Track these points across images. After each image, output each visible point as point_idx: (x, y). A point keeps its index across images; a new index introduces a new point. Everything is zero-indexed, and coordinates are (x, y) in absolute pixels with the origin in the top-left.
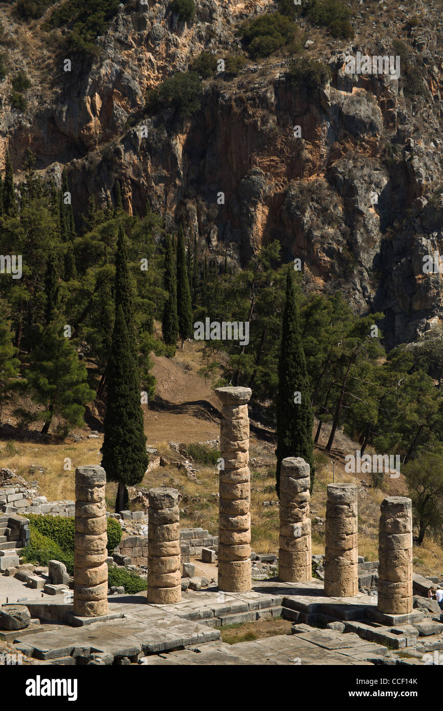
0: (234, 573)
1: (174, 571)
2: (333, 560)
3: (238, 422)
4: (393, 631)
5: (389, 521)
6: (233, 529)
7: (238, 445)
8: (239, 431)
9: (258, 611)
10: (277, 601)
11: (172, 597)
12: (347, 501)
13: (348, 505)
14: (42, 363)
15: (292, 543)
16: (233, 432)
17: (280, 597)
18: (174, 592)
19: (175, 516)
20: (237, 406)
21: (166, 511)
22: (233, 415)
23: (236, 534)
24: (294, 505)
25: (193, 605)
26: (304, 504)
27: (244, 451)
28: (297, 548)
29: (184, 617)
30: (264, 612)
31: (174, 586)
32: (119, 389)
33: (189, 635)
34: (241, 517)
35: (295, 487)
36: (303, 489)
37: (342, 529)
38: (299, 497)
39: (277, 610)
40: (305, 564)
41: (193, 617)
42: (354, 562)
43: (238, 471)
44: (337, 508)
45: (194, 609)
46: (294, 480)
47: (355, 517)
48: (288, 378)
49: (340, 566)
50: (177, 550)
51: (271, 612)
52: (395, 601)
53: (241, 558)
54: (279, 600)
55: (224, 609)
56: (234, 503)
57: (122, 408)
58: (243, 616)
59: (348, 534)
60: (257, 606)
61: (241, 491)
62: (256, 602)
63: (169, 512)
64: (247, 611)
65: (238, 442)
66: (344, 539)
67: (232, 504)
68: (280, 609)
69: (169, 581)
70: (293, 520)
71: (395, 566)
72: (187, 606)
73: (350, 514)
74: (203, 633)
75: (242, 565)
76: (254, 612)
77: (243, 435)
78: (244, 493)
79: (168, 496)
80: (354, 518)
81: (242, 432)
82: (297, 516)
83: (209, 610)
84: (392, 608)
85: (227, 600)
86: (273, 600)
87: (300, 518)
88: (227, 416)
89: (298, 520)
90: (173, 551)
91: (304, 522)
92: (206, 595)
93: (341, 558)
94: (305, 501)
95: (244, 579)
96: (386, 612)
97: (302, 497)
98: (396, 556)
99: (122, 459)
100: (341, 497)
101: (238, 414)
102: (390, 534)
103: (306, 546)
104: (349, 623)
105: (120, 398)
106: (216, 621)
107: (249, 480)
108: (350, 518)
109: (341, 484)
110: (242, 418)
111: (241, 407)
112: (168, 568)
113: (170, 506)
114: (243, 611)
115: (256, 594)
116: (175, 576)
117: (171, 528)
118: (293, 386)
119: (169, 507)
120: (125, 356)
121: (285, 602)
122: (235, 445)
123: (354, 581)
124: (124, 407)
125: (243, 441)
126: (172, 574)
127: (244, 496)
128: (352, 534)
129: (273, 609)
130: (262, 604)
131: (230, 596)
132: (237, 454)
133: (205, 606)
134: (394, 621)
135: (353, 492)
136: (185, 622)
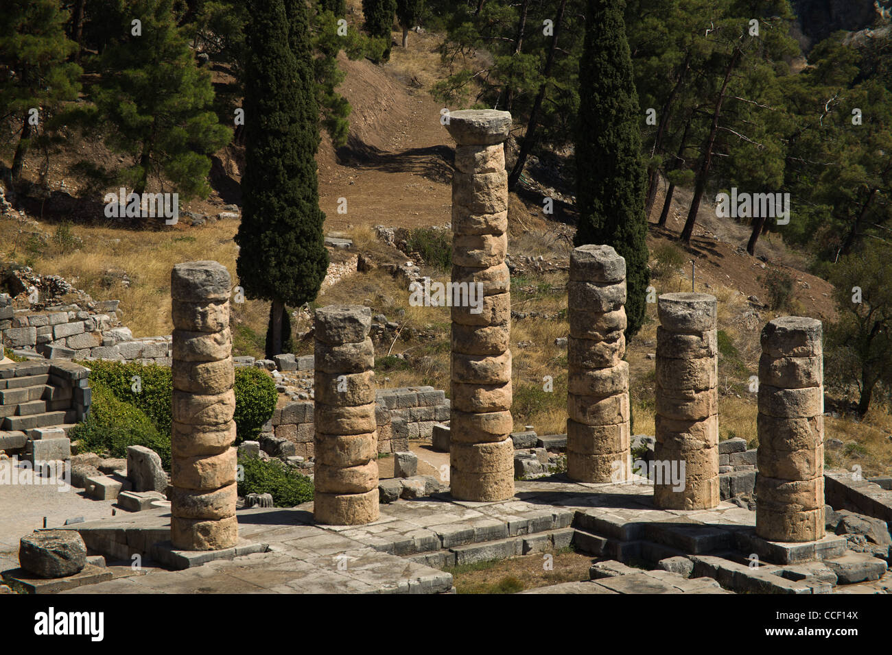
0: (481, 465)
1: (364, 463)
2: (671, 438)
3: (486, 178)
4: (786, 575)
5: (777, 363)
6: (477, 381)
7: (486, 221)
8: (488, 194)
9: (526, 538)
10: (563, 518)
11: (361, 513)
12: (698, 327)
13: (699, 334)
14: (125, 72)
15: (592, 408)
16: (477, 197)
17: (568, 510)
18: (366, 503)
19: (365, 357)
20: (484, 146)
21: (348, 348)
22: (477, 165)
23: (483, 391)
24: (596, 336)
25: (402, 527)
26: (614, 334)
27: (498, 233)
28: (602, 418)
29: (385, 549)
30: (539, 539)
31: (365, 490)
32: (269, 120)
33: (392, 583)
34: (493, 359)
35: (598, 302)
36: (612, 305)
37: (688, 380)
38: (605, 320)
39: (564, 536)
40: (617, 448)
41: (401, 549)
42: (712, 443)
43: (487, 271)
44: (677, 340)
45: (403, 534)
46: (595, 287)
47: (712, 356)
48: (598, 98)
49: (684, 451)
50: (370, 423)
51: (552, 539)
52: (791, 518)
53: (494, 438)
54: (567, 515)
55: (461, 533)
56: (478, 332)
57: (275, 158)
58: (497, 547)
59: (698, 391)
60: (525, 528)
61: (493, 310)
62: (522, 519)
63: (353, 351)
64: (504, 537)
65: (487, 216)
66: (692, 399)
67: (476, 335)
68: (568, 534)
69: (355, 481)
70: (593, 365)
71: (790, 450)
72: (390, 529)
73: (703, 351)
74: (419, 580)
75: (495, 451)
76: (520, 539)
77: (495, 203)
78: (498, 314)
79: (352, 320)
80: (710, 359)
81: (494, 197)
82: (602, 356)
83: (431, 535)
84: (785, 530)
85: (467, 517)
86: (554, 516)
87: (608, 361)
88: (466, 166)
89: (604, 363)
90: (362, 424)
91: (615, 369)
92: (427, 508)
93: (686, 435)
94: (617, 328)
95: (500, 476)
96: (773, 537)
97: (611, 320)
98: (791, 430)
99: (276, 256)
100: (684, 319)
101: (485, 162)
102: (780, 389)
103: (620, 414)
104: (702, 558)
105: (270, 138)
106: (446, 558)
107: (508, 288)
108: (703, 360)
109: (686, 294)
110: (493, 170)
111: (492, 149)
112: (353, 457)
113: (356, 339)
114: (497, 538)
115: (522, 506)
116: (367, 472)
117: (357, 381)
118: (607, 111)
119: (353, 341)
120: (279, 56)
121: (579, 521)
122: (480, 223)
123: (711, 480)
124: (279, 156)
125: (496, 215)
126: (361, 469)
127: (499, 320)
128: (707, 389)
129: (555, 533)
130: (533, 524)
131: (474, 508)
132: (484, 239)
133: (425, 528)
134: (789, 555)
135: (709, 310)
136: (386, 559)
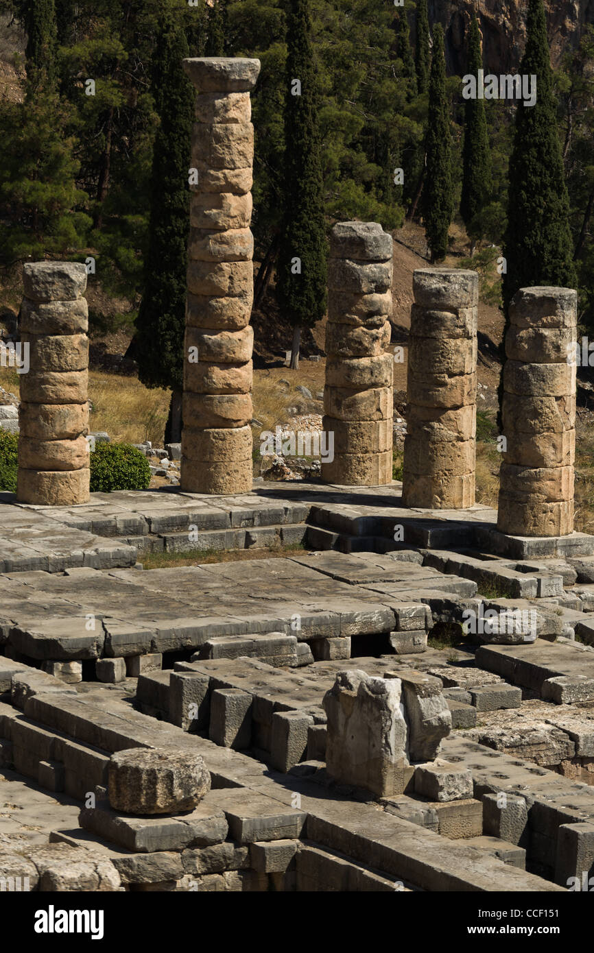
0: (212, 453)
1: (73, 437)
2: (420, 428)
3: (226, 129)
4: (518, 568)
5: (523, 333)
6: (212, 359)
7: (225, 177)
8: (229, 147)
9: (249, 530)
10: (296, 512)
11: (66, 493)
12: (453, 302)
13: (455, 311)
15: (348, 401)
16: (215, 149)
17: (305, 505)
18: (72, 481)
19: (75, 318)
20: (225, 93)
21: (57, 306)
22: (216, 113)
23: (216, 369)
24: (354, 320)
25: (107, 510)
26: (376, 319)
27: (239, 192)
28: (358, 413)
29: (81, 527)
30: (264, 532)
31: (71, 468)
33: (65, 552)
34: (230, 334)
35: (357, 282)
36: (373, 285)
37: (440, 362)
38: (365, 302)
39: (294, 531)
40: (374, 447)
41: (103, 529)
42: (466, 436)
43: (225, 234)
44: (431, 317)
45: (105, 515)
46: (355, 265)
47: (470, 338)
49: (434, 443)
50: (79, 393)
51: (281, 534)
52: (532, 508)
53: (228, 423)
54: (302, 510)
55: (173, 518)
56: (213, 302)
58: (214, 537)
59: (451, 375)
60: (250, 519)
61: (231, 278)
62: (248, 510)
63: (61, 309)
64: (225, 527)
65: (226, 171)
66: (444, 384)
67: (210, 306)
68: (300, 529)
69: (59, 456)
70: (350, 353)
71: (534, 432)
72: (95, 511)
73: (459, 331)
74: (96, 550)
75: (228, 437)
76: (242, 531)
77: (236, 158)
78: (236, 283)
79: (63, 275)
80: (466, 341)
81: (235, 151)
82: (360, 343)
83: (137, 517)
84: (525, 522)
85: (188, 505)
86: (286, 509)
87: (367, 349)
88: (205, 115)
89: (363, 352)
90: (70, 393)
91: (375, 359)
92: (150, 497)
93: (436, 425)
94: (378, 313)
95: (233, 466)
96: (512, 530)
97: (372, 303)
98: (535, 410)
100: (438, 293)
101: (227, 111)
102: (525, 363)
103: (379, 410)
104: (433, 552)
106: (153, 543)
107: (251, 255)
108: (458, 341)
109: (446, 269)
110: (235, 121)
111: (234, 96)
112: (58, 429)
113: (65, 296)
114: (215, 528)
115: (256, 499)
116: (74, 447)
117: (65, 344)
119: (62, 299)
121: (314, 516)
122: (218, 179)
123: (464, 477)
125: (237, 171)
126: (67, 443)
127: (238, 290)
128: (462, 374)
129: (284, 527)
130: (260, 516)
131: (200, 499)
132: (223, 198)
133: (135, 512)
134: (525, 549)
135: (467, 285)
136: (73, 533)
